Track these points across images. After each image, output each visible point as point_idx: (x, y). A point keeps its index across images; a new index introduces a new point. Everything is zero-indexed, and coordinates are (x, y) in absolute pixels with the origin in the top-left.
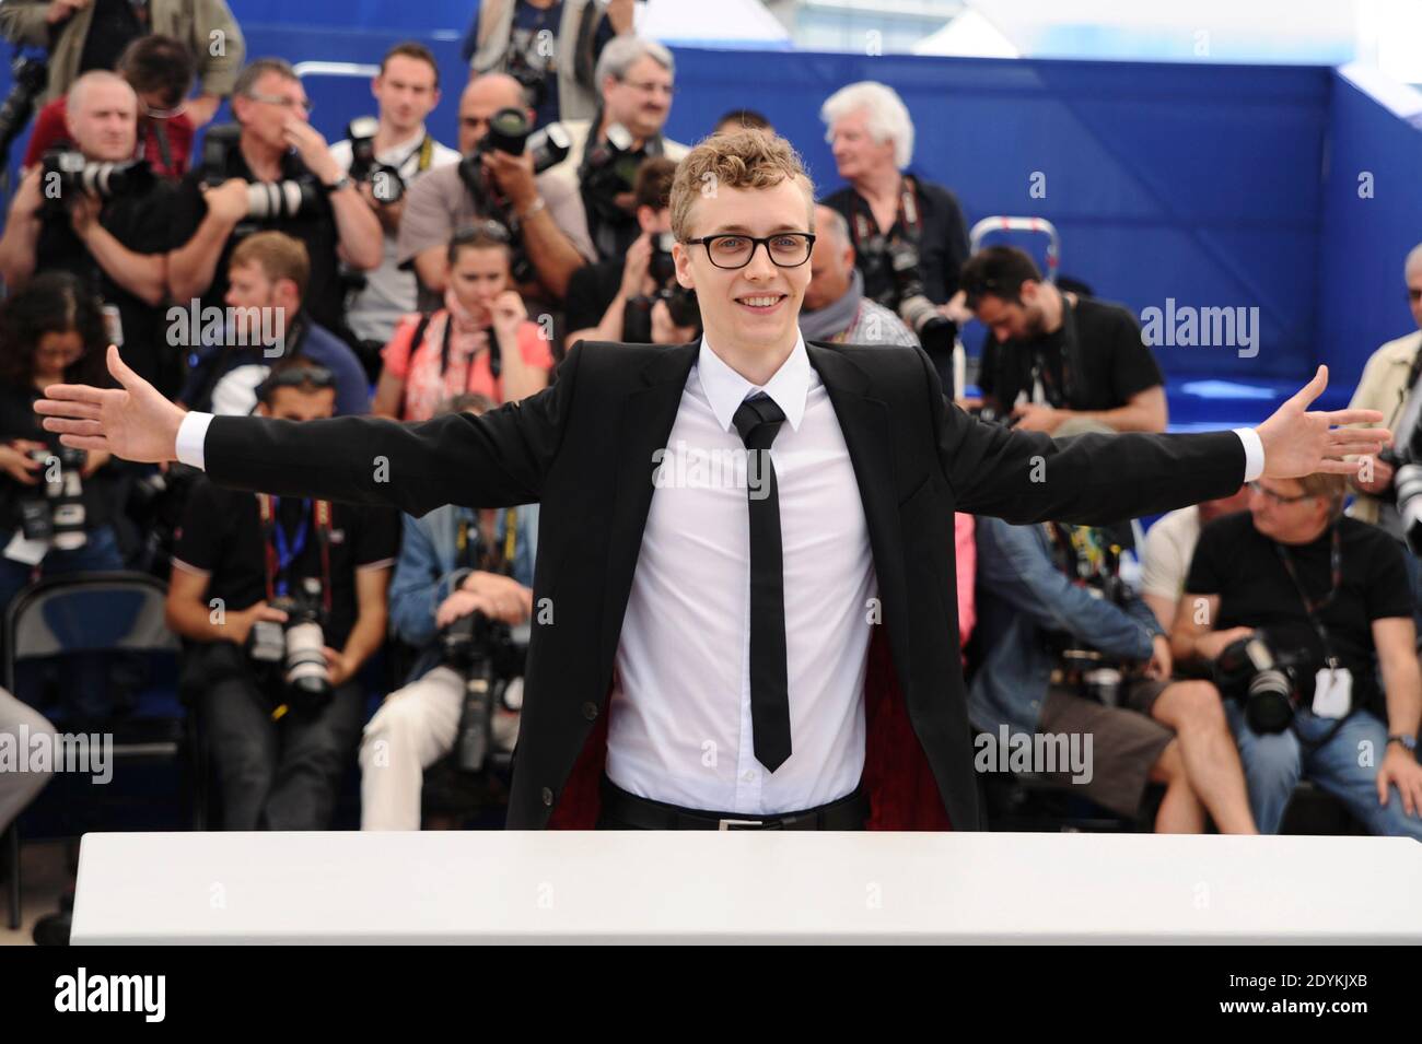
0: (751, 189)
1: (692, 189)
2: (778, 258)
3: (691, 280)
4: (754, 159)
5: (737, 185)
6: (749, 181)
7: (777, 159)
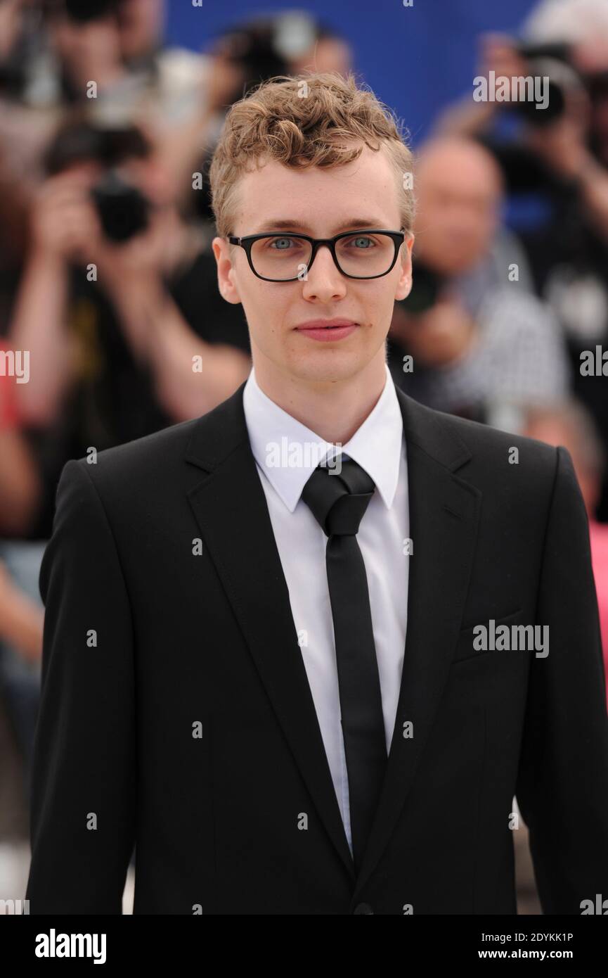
0: (313, 169)
1: (234, 164)
2: (346, 265)
3: (235, 292)
4: (319, 123)
5: (292, 163)
6: (310, 158)
7: (353, 122)
